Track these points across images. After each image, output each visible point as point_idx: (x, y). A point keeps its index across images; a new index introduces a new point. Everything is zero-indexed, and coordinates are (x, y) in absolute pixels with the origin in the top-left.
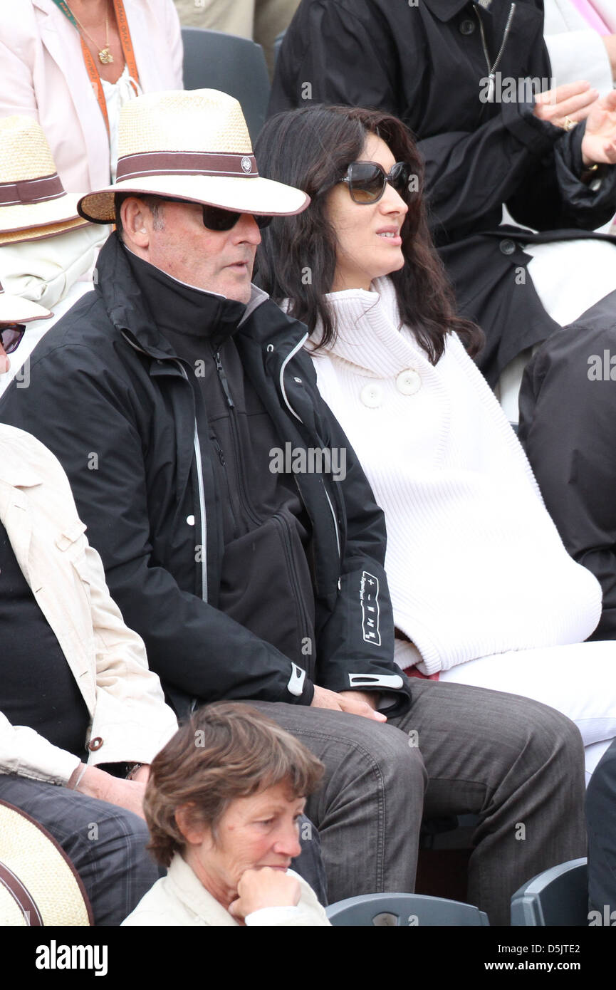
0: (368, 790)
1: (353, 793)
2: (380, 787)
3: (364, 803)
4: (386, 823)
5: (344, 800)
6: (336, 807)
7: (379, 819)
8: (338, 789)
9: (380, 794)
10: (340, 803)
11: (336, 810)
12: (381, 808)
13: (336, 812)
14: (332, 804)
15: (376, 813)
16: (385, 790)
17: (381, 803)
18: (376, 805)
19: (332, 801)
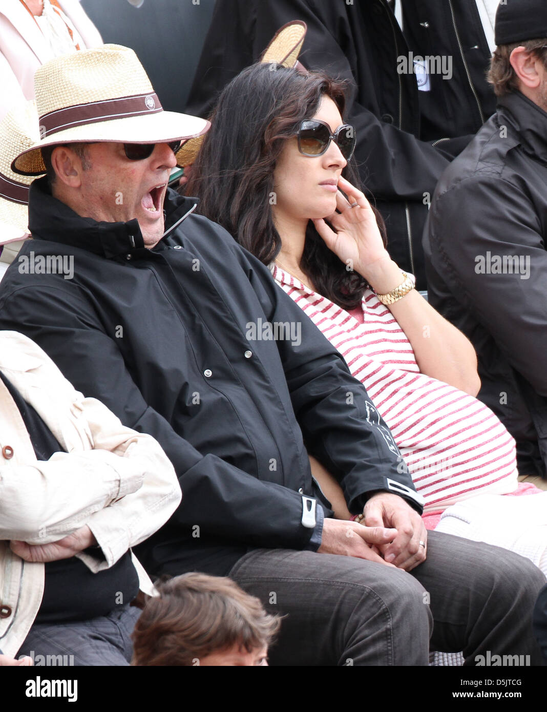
0: (379, 629)
1: (366, 632)
2: (388, 626)
3: (374, 641)
4: (395, 657)
5: (358, 638)
6: (351, 645)
7: (388, 654)
8: (354, 629)
9: (389, 633)
10: (355, 641)
11: (351, 647)
12: (389, 644)
13: (352, 648)
14: (350, 641)
15: (386, 649)
16: (393, 629)
17: (389, 641)
18: (385, 642)
19: (349, 639)
